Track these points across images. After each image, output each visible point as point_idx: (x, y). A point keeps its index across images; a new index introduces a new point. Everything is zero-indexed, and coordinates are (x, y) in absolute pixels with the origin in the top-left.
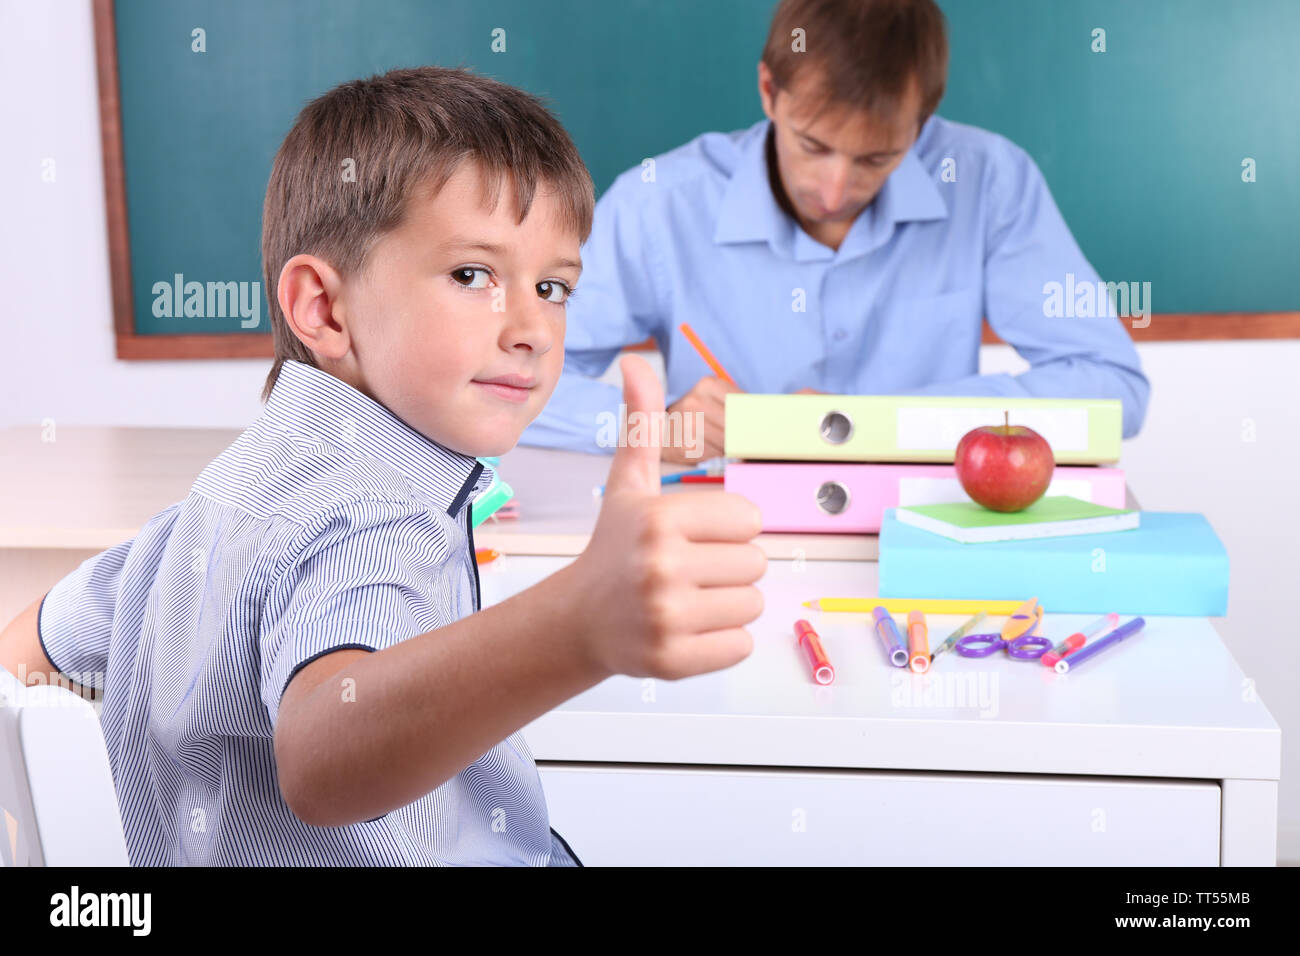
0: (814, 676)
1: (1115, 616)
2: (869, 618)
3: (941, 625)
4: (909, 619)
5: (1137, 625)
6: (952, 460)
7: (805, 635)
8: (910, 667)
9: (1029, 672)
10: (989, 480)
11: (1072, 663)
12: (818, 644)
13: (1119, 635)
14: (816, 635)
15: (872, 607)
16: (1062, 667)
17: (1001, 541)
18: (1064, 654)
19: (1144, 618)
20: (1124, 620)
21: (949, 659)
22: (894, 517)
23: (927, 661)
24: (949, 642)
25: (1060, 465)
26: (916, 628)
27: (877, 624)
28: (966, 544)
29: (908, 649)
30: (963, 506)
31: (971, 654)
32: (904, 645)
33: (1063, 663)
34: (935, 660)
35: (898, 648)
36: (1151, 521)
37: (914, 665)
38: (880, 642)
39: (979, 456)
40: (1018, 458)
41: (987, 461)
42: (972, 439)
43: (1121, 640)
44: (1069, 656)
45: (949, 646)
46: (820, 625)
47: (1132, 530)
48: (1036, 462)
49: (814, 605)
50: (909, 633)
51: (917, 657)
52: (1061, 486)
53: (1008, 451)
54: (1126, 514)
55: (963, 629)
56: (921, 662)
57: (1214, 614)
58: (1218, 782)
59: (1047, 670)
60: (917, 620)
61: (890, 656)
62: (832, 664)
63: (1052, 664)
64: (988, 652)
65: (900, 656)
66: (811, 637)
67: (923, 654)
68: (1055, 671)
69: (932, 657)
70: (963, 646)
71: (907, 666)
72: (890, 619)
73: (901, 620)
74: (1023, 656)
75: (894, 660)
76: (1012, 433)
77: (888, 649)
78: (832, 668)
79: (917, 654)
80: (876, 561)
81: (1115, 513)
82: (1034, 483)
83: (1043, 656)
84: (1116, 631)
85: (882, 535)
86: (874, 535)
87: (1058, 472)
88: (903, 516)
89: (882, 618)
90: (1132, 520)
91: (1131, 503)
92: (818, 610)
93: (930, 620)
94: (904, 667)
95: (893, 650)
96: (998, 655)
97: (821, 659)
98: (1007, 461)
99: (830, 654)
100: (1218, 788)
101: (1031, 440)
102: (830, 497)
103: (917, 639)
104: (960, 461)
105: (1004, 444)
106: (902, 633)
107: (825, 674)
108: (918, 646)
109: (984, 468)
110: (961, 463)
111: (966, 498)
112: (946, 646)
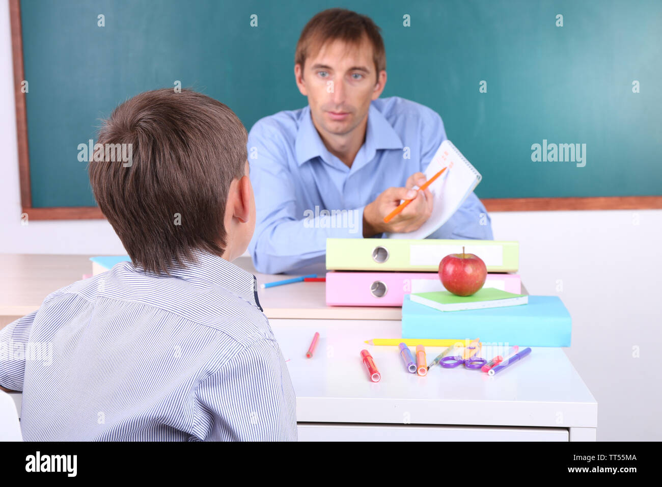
0: (371, 378)
1: (517, 347)
2: (397, 349)
3: (433, 352)
4: (417, 348)
5: (528, 351)
6: (437, 270)
7: (366, 357)
8: (418, 373)
9: (475, 375)
10: (455, 280)
11: (497, 370)
12: (372, 362)
13: (519, 357)
14: (372, 358)
15: (398, 344)
16: (492, 373)
17: (461, 310)
18: (492, 366)
19: (531, 348)
20: (521, 349)
21: (436, 369)
22: (409, 299)
23: (426, 370)
24: (436, 360)
25: (489, 273)
26: (420, 353)
27: (401, 352)
28: (444, 312)
29: (417, 364)
30: (443, 293)
31: (447, 366)
32: (414, 362)
33: (492, 370)
34: (430, 369)
35: (412, 363)
36: (534, 300)
37: (419, 371)
38: (402, 360)
39: (450, 269)
40: (469, 270)
41: (454, 271)
42: (447, 260)
43: (519, 359)
44: (495, 367)
45: (437, 362)
46: (373, 352)
47: (525, 304)
48: (478, 271)
49: (370, 342)
50: (417, 356)
51: (420, 369)
52: (491, 283)
53: (464, 266)
54: (522, 297)
55: (443, 354)
56: (423, 371)
57: (564, 346)
58: (568, 429)
59: (484, 374)
60: (421, 349)
61: (408, 368)
62: (379, 372)
63: (487, 371)
64: (456, 365)
65: (413, 368)
66: (368, 357)
67: (424, 366)
68: (488, 375)
69: (428, 368)
70: (444, 362)
71: (416, 372)
72: (408, 349)
73: (413, 350)
74: (472, 367)
75: (410, 371)
76: (466, 257)
77: (407, 365)
78: (379, 374)
79: (421, 366)
80: (401, 320)
81: (516, 297)
82: (477, 282)
83: (482, 367)
84: (517, 355)
85: (403, 307)
86: (400, 307)
87: (489, 276)
88: (413, 298)
89: (403, 348)
90: (525, 300)
91: (524, 291)
92: (372, 345)
93: (427, 349)
94: (414, 373)
95: (409, 365)
96: (460, 367)
97: (374, 369)
98: (464, 271)
99: (378, 367)
100: (567, 432)
101: (475, 261)
102: (377, 289)
103: (421, 359)
104: (441, 271)
105: (462, 262)
106: (414, 357)
107: (376, 377)
108: (421, 363)
109: (453, 275)
110: (441, 272)
111: (444, 289)
112: (435, 362)
